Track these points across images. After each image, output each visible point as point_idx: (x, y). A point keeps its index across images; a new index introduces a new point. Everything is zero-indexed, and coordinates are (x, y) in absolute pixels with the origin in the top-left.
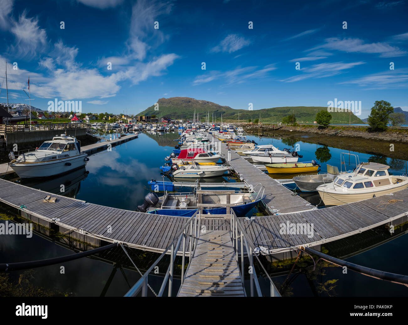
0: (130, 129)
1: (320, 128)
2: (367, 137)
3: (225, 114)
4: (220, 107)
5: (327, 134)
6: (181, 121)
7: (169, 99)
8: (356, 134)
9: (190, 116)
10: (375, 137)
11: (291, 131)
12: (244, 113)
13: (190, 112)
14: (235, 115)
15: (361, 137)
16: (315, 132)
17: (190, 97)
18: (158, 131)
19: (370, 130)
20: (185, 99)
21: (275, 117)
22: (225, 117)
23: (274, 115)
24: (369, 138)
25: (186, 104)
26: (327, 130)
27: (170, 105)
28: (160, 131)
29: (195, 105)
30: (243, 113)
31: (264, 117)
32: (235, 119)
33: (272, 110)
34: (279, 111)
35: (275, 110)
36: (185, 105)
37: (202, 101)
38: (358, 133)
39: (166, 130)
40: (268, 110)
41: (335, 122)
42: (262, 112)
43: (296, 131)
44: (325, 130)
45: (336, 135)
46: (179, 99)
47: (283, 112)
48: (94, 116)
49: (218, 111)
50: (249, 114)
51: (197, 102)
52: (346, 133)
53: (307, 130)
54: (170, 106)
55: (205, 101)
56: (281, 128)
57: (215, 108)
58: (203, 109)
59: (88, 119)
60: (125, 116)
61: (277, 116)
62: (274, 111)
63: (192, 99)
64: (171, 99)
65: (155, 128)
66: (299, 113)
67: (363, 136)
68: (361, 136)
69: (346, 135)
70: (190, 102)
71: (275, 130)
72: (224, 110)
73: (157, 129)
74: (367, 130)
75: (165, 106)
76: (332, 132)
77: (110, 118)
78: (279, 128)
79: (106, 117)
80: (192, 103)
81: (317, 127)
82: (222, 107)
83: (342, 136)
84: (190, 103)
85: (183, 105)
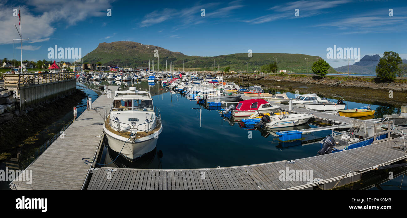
0: (90, 79)
1: (315, 78)
2: (375, 88)
3: (176, 61)
4: (170, 53)
5: (326, 84)
6: (130, 69)
7: (111, 44)
8: (362, 84)
9: (135, 64)
10: (384, 87)
11: (279, 81)
12: (199, 60)
13: (135, 59)
14: (188, 62)
15: (369, 88)
16: (311, 82)
17: (136, 42)
18: (124, 81)
19: (377, 80)
20: (130, 43)
21: (234, 65)
22: (176, 65)
23: (234, 63)
24: (378, 89)
25: (131, 49)
26: (325, 80)
27: (112, 50)
28: (126, 81)
29: (141, 50)
30: (197, 60)
31: (223, 65)
32: (187, 67)
33: (231, 56)
34: (239, 58)
35: (235, 56)
36: (129, 51)
37: (150, 46)
38: (363, 83)
39: (134, 79)
40: (226, 57)
41: (304, 71)
42: (220, 59)
43: (286, 81)
44: (322, 80)
45: (338, 85)
46: (123, 44)
47: (244, 59)
48: (31, 64)
49: (168, 57)
50: (204, 61)
51: (144, 47)
52: (349, 84)
53: (300, 80)
54: (111, 52)
55: (153, 46)
56: (263, 77)
57: (164, 54)
58: (150, 55)
59: (24, 67)
60: (67, 64)
61: (237, 63)
62: (233, 58)
63: (137, 43)
64: (113, 43)
65: (120, 78)
66: (262, 61)
67: (370, 86)
68: (368, 86)
69: (350, 86)
70: (135, 47)
71: (258, 79)
72: (175, 56)
73: (122, 79)
74: (373, 80)
75: (106, 51)
76: (333, 83)
77: (50, 66)
78: (261, 78)
79: (44, 65)
80: (138, 48)
81: (312, 77)
82: (173, 53)
83: (346, 87)
84: (135, 49)
85: (127, 51)
